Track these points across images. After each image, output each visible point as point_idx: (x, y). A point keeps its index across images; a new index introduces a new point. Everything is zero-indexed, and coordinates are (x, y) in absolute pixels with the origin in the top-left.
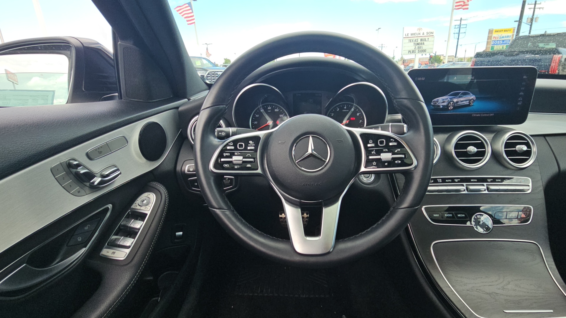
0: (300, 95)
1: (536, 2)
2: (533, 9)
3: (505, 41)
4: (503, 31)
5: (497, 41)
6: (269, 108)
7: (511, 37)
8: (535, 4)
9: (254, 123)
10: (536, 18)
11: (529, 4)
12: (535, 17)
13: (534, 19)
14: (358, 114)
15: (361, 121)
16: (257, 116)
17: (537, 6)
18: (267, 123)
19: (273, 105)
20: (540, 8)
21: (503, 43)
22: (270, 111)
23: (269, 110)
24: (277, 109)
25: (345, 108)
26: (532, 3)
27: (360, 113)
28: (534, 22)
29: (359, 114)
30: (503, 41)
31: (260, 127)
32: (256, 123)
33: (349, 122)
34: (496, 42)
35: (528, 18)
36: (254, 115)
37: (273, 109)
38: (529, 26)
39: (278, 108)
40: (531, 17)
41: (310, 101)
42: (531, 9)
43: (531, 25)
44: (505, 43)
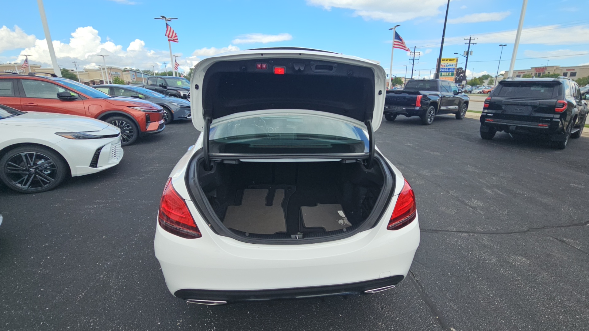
1: (470, 38)
2: (468, 44)
3: (450, 69)
4: (449, 60)
5: (444, 68)
7: (455, 66)
8: (470, 40)
10: (471, 52)
11: (466, 39)
12: (470, 50)
13: (469, 53)
17: (472, 42)
20: (474, 43)
21: (449, 70)
26: (468, 39)
28: (469, 55)
30: (449, 69)
34: (443, 70)
35: (464, 52)
38: (466, 58)
40: (467, 50)
42: (467, 44)
43: (467, 58)
44: (450, 71)
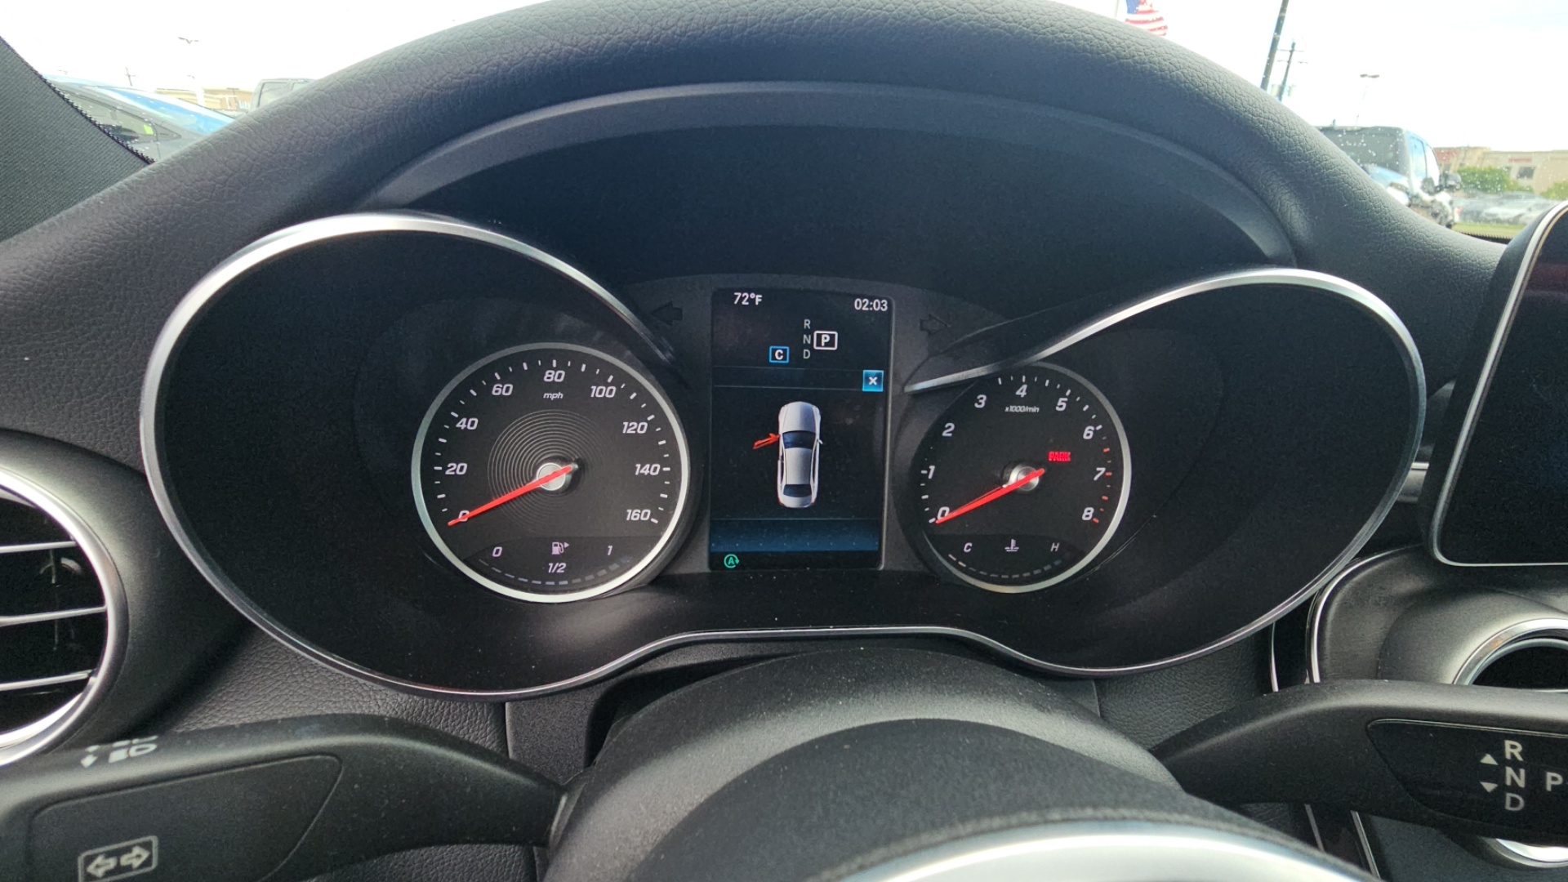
0: (758, 299)
6: (551, 376)
9: (446, 468)
12: (1288, 83)
13: (1286, 89)
14: (1088, 433)
15: (1103, 470)
16: (462, 424)
17: (1294, 59)
18: (534, 476)
19: (581, 358)
22: (560, 395)
23: (553, 386)
24: (607, 385)
25: (1022, 392)
27: (1099, 427)
29: (1095, 432)
31: (489, 500)
32: (457, 469)
33: (1043, 478)
36: (442, 416)
37: (576, 386)
39: (610, 379)
41: (819, 336)
